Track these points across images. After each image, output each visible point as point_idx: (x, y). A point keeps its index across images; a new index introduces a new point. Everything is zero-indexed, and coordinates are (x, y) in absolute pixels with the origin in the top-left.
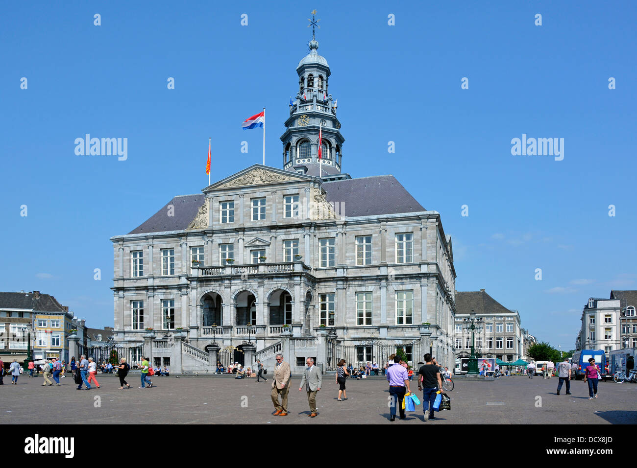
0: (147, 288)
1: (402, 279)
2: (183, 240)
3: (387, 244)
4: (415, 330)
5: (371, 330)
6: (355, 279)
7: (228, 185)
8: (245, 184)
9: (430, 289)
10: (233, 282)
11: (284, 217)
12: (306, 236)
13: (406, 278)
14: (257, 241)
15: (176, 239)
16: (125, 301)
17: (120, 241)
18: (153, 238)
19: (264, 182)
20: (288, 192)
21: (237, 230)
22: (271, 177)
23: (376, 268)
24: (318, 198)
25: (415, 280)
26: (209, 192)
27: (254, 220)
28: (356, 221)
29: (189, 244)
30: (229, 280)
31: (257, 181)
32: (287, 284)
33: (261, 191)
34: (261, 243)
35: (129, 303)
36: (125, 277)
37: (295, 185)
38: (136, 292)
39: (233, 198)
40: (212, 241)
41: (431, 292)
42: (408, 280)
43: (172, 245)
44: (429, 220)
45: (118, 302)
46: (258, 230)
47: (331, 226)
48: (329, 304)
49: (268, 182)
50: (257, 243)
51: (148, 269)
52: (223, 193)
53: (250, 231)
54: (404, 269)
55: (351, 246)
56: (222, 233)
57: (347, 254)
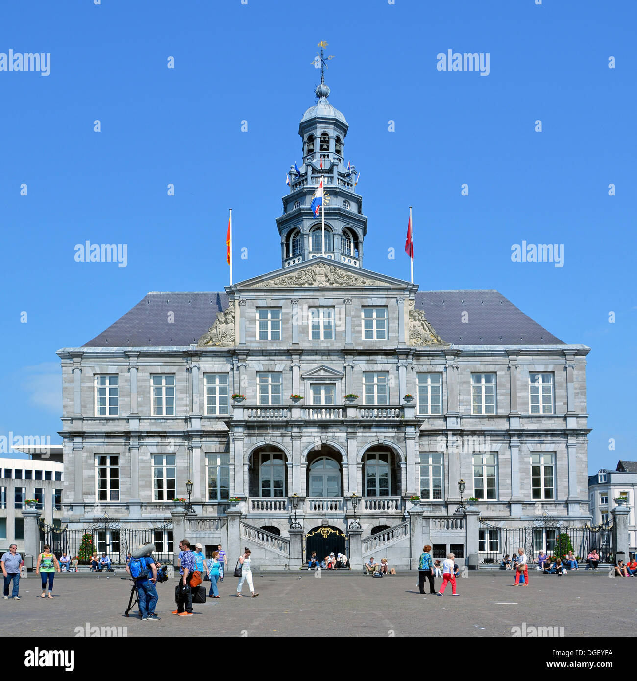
0: (127, 435)
1: (540, 435)
2: (194, 362)
3: (518, 386)
4: (561, 507)
5: (498, 506)
6: (473, 433)
7: (272, 284)
8: (301, 284)
9: (580, 451)
10: (304, 430)
11: (363, 338)
12: (401, 368)
13: (546, 435)
14: (322, 371)
15: (180, 359)
16: (85, 454)
17: (77, 356)
18: (138, 356)
19: (333, 284)
20: (369, 302)
21: (289, 353)
22: (343, 278)
23: (502, 419)
24: (415, 314)
25: (558, 438)
26: (240, 291)
27: (313, 338)
28: (475, 351)
29: (203, 369)
30: (299, 427)
31: (321, 281)
32: (393, 437)
33: (326, 297)
34: (328, 375)
35: (93, 457)
36: (84, 416)
37: (381, 293)
38: (107, 440)
39: (281, 303)
40: (246, 367)
41: (580, 456)
42: (549, 438)
43: (174, 369)
44: (576, 357)
45: (71, 455)
46: (323, 355)
47: (437, 356)
48: (433, 468)
49: (337, 285)
50: (322, 373)
51: (127, 405)
52: (263, 294)
53: (311, 355)
54: (543, 422)
55: (465, 385)
56: (263, 355)
57: (460, 398)
